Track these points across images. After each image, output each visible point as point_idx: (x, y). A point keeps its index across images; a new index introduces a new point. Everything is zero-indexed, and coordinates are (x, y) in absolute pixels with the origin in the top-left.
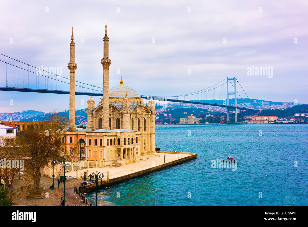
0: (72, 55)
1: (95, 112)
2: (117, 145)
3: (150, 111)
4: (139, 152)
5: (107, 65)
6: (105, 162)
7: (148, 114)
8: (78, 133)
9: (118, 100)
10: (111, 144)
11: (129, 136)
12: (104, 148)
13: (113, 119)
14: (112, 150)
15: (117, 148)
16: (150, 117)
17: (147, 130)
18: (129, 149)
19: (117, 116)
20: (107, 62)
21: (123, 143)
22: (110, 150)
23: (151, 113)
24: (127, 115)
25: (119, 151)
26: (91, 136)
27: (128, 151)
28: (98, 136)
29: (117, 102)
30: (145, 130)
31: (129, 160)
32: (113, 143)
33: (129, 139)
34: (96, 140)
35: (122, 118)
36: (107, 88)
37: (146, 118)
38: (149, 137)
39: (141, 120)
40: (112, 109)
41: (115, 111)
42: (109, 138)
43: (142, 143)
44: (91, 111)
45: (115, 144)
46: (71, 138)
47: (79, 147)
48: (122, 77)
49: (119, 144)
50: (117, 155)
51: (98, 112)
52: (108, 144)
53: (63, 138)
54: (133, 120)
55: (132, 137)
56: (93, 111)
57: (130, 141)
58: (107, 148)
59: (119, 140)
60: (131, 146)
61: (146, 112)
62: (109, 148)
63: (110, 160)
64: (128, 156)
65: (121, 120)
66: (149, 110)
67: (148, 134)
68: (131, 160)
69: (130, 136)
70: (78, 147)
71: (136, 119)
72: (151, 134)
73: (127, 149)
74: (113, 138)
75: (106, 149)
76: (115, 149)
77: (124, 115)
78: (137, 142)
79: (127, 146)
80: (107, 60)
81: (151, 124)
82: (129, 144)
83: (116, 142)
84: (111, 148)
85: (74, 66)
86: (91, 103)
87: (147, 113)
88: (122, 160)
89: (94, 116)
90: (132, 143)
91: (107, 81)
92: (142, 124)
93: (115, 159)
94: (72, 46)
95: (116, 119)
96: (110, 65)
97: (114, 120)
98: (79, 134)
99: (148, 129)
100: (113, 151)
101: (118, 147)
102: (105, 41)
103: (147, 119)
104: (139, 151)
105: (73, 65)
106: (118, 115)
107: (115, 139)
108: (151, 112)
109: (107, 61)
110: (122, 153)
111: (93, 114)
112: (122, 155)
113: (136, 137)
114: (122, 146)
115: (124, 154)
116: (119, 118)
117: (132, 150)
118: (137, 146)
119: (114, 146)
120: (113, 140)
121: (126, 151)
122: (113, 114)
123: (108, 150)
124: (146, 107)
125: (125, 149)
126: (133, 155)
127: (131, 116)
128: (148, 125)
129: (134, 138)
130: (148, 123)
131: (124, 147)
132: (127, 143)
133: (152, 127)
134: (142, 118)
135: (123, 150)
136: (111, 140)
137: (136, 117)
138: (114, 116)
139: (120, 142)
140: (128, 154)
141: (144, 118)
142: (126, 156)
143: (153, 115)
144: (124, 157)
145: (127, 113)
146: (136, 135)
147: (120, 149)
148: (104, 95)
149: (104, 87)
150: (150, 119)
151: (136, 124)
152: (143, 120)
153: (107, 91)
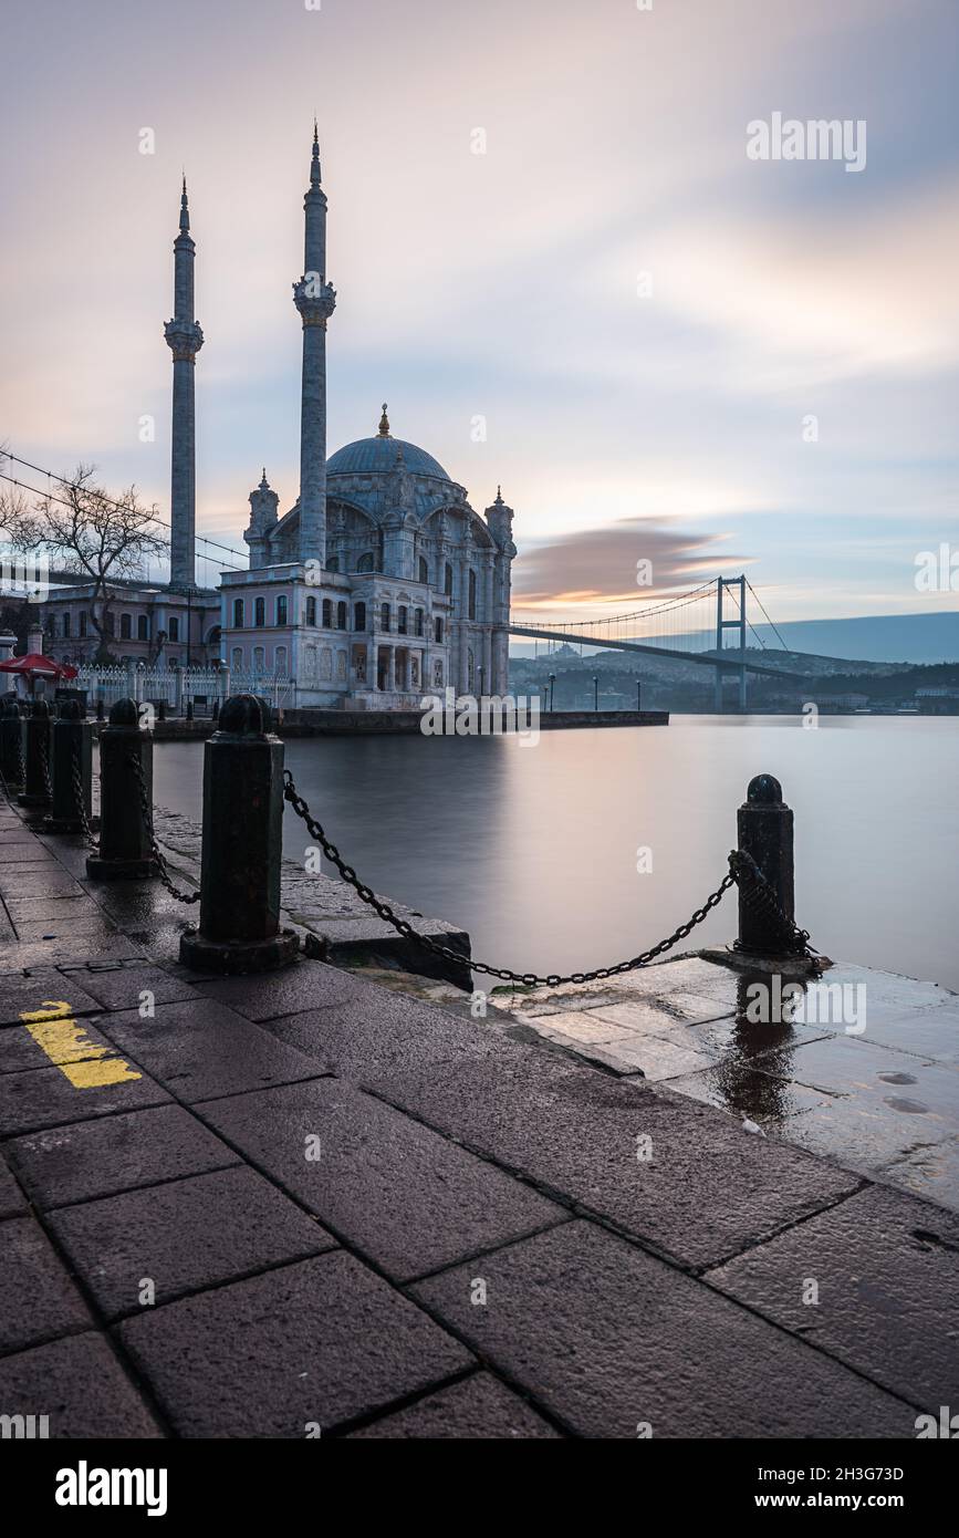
0: (183, 289)
1: (278, 533)
2: (353, 628)
3: (493, 544)
4: (444, 677)
5: (316, 308)
6: (299, 694)
7: (488, 554)
8: (207, 606)
9: (365, 482)
10: (327, 623)
11: (403, 596)
12: (295, 632)
13: (346, 559)
14: (331, 646)
15: (355, 645)
16: (492, 564)
17: (479, 617)
18: (403, 653)
19: (362, 546)
21: (377, 619)
22: (320, 646)
23: (494, 550)
24: (402, 535)
25: (358, 656)
26: (242, 586)
27: (401, 667)
28: (271, 583)
29: (361, 492)
30: (472, 617)
31: (403, 696)
32: (334, 620)
33: (403, 610)
34: (260, 601)
35: (381, 549)
36: (314, 403)
37: (476, 568)
38: (488, 642)
39: (456, 573)
40: (341, 517)
41: (353, 528)
42: (319, 596)
43: (459, 661)
44: (263, 531)
45: (342, 625)
46: (176, 620)
48: (385, 407)
49: (360, 626)
50: (353, 672)
51: (289, 536)
52: (311, 621)
53: (142, 619)
54: (427, 565)
55: (416, 606)
56: (269, 532)
57: (411, 623)
58: (306, 634)
59: (360, 608)
60: (412, 642)
61: (479, 546)
62: (315, 635)
63: (320, 688)
64: (401, 687)
65: (376, 557)
66: (489, 536)
67: (482, 631)
68: (414, 699)
69: (410, 599)
70: (204, 661)
71: (438, 564)
72: (494, 632)
73: (394, 651)
74: (336, 598)
75: (304, 637)
76: (346, 648)
77: (390, 535)
78: (438, 639)
79: (395, 641)
81: (494, 594)
82: (402, 630)
83: (348, 619)
84: (324, 639)
85: (188, 335)
86: (263, 501)
87: (480, 550)
88: (372, 690)
89: (276, 549)
90: (420, 633)
91: (320, 377)
92: (462, 589)
93: (342, 687)
94: (183, 254)
95: (357, 558)
97: (350, 560)
98: (209, 609)
100: (334, 652)
101: (357, 637)
102: (313, 206)
103: (482, 572)
104: (444, 673)
105: (187, 329)
106: (366, 542)
107: (342, 604)
108: (499, 546)
110: (373, 662)
111: (269, 545)
112: (372, 672)
113: (435, 614)
114: (372, 633)
115: (382, 672)
116: (371, 555)
117: (415, 665)
118: (440, 654)
119: (340, 632)
120: (335, 608)
121: (390, 656)
122: (347, 538)
123: (312, 643)
124: (476, 522)
125: (384, 649)
126: (420, 684)
127: (418, 544)
128: (485, 595)
129: (425, 613)
130: (485, 588)
131: (381, 639)
132: (394, 625)
133: (501, 605)
134: (462, 565)
135: (376, 649)
136: (327, 603)
137: (438, 557)
138: (351, 545)
139: (368, 618)
140: (402, 680)
141: (468, 566)
142: (390, 682)
143: (504, 561)
144: (381, 686)
145: (400, 529)
146: (436, 605)
147: (365, 646)
148: (306, 436)
149: (306, 401)
150: (491, 573)
151: (438, 580)
152: (467, 575)
153: (318, 420)
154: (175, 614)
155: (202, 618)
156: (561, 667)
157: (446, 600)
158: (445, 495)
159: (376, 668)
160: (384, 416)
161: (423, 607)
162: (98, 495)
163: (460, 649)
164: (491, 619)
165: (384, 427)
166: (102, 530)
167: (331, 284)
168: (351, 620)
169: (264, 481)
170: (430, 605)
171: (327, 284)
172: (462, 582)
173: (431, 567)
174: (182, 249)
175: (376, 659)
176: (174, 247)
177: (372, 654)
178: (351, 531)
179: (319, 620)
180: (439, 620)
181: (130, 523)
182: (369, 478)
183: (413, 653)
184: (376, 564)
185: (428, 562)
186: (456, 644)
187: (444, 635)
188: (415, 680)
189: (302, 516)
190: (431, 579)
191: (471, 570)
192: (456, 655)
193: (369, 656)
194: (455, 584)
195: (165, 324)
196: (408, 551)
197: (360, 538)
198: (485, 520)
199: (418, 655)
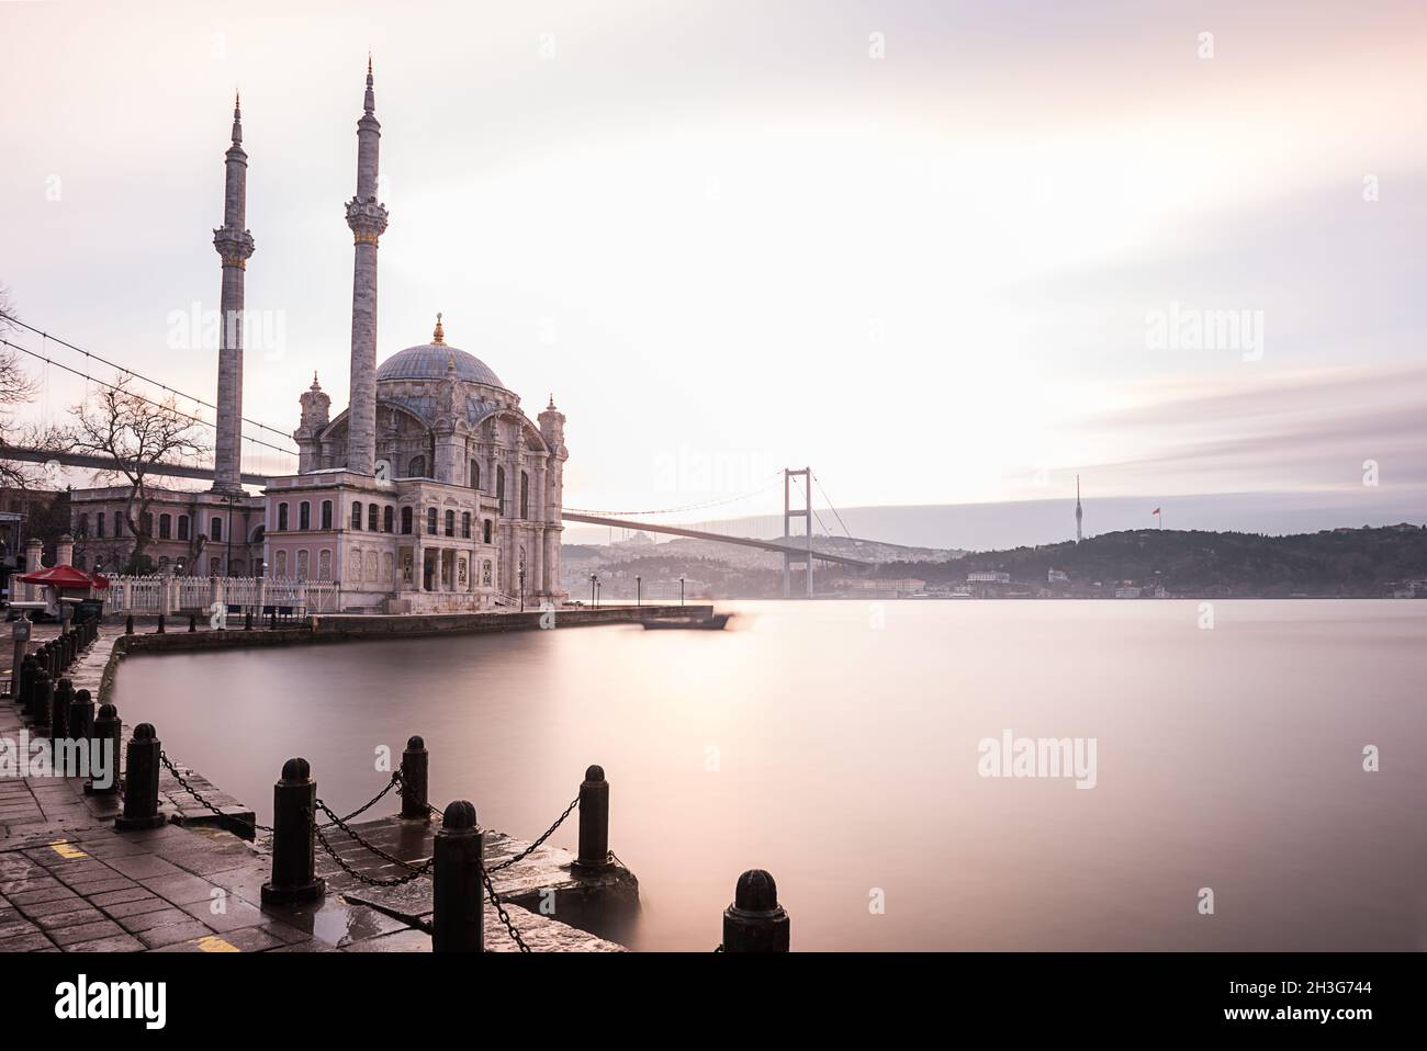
0: (234, 198)
1: (329, 435)
2: (400, 531)
3: (545, 448)
4: (493, 577)
5: (368, 226)
6: (343, 596)
7: (540, 457)
8: (252, 506)
9: (418, 388)
10: (373, 527)
11: (451, 500)
12: (339, 536)
13: (398, 461)
14: (377, 549)
15: (402, 547)
16: (544, 467)
17: (531, 517)
18: (450, 554)
19: (414, 449)
20: (368, 213)
21: (424, 523)
22: (366, 548)
23: (546, 454)
24: (453, 440)
25: (404, 558)
26: (287, 491)
27: (449, 568)
28: (317, 488)
29: (414, 397)
30: (524, 515)
31: (449, 596)
32: (381, 523)
33: (450, 514)
34: (305, 506)
35: (432, 453)
36: (366, 316)
37: (528, 471)
38: (540, 541)
39: (508, 475)
40: (393, 421)
41: (405, 431)
42: (367, 500)
43: (510, 559)
44: (314, 432)
45: (389, 529)
46: (220, 520)
47: (252, 561)
48: (439, 316)
49: (407, 529)
50: (400, 573)
51: (340, 437)
52: (357, 525)
53: (183, 520)
54: (478, 469)
55: (463, 510)
56: (320, 432)
57: (458, 525)
58: (351, 537)
59: (407, 512)
60: (460, 544)
61: (531, 450)
62: (361, 538)
63: (366, 589)
64: (448, 587)
65: (427, 459)
66: (541, 440)
67: (534, 530)
68: (460, 598)
69: (457, 503)
70: (248, 560)
71: (490, 467)
72: (546, 531)
73: (440, 553)
74: (382, 503)
75: (349, 541)
76: (392, 550)
77: (442, 440)
78: (487, 540)
79: (442, 543)
80: (369, 206)
81: (546, 495)
82: (449, 533)
83: (394, 522)
84: (369, 542)
85: (238, 243)
86: (314, 403)
87: (532, 453)
88: (418, 590)
89: (326, 449)
90: (467, 535)
91: (370, 291)
92: (514, 490)
93: (388, 588)
94: (234, 165)
95: (410, 460)
96: (382, 230)
97: (403, 461)
98: (254, 509)
99: (536, 513)
100: (381, 554)
101: (404, 540)
102: (366, 133)
103: (534, 474)
104: (493, 573)
105: (237, 236)
106: (418, 445)
107: (389, 509)
108: (551, 450)
109: (371, 210)
110: (419, 564)
111: (320, 446)
112: (418, 573)
113: (483, 516)
114: (419, 537)
115: (429, 573)
116: (422, 457)
117: (464, 565)
118: (489, 554)
119: (386, 535)
120: (381, 513)
121: (438, 559)
122: (399, 441)
123: (357, 546)
124: (528, 428)
125: (431, 551)
126: (468, 583)
127: (470, 448)
128: (537, 496)
129: (472, 517)
130: (537, 489)
131: (427, 541)
132: (441, 528)
133: (554, 505)
134: (513, 466)
135: (422, 552)
136: (373, 508)
137: (490, 460)
138: (403, 447)
139: (414, 523)
140: (448, 579)
141: (520, 469)
142: (436, 582)
143: (556, 463)
144: (428, 587)
145: (451, 434)
146: (483, 508)
147: (412, 548)
148: (356, 347)
149: (357, 313)
150: (543, 475)
151: (490, 482)
152: (519, 477)
153: (369, 331)
154: (217, 514)
155: (247, 518)
156: (634, 553)
157: (496, 504)
158: (498, 402)
159: (422, 570)
160: (439, 325)
161: (471, 510)
162: (139, 400)
163: (511, 548)
164: (542, 519)
165: (438, 335)
166: (142, 435)
167: (383, 205)
168: (397, 524)
169: (316, 383)
170: (478, 508)
171: (379, 205)
172: (514, 484)
173: (483, 470)
174: (234, 161)
175: (422, 561)
176: (225, 158)
177: (418, 555)
178: (403, 435)
179: (365, 523)
180: (488, 522)
181: (170, 428)
182: (423, 384)
183: (460, 554)
184: (427, 467)
185: (480, 465)
186: (508, 543)
187: (493, 536)
188: (463, 579)
189: (351, 422)
190: (483, 482)
191: (523, 472)
192: (507, 553)
193: (415, 557)
194: (508, 485)
195: (215, 232)
196: (459, 454)
197: (412, 441)
198: (538, 425)
199: (466, 555)
